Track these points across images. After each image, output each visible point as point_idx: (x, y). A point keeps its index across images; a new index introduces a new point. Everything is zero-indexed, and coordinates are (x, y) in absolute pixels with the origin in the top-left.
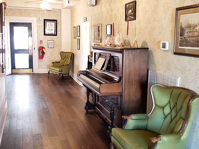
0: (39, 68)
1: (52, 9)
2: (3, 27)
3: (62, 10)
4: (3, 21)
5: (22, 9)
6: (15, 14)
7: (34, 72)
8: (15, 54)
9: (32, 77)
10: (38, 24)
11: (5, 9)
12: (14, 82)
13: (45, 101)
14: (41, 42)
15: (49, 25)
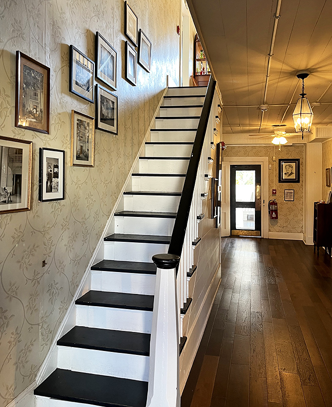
0: (270, 231)
1: (291, 144)
2: (220, 171)
3: (308, 145)
4: (220, 163)
5: (249, 146)
6: (238, 154)
7: (262, 236)
8: (236, 208)
9: (258, 242)
10: (270, 166)
11: (223, 149)
12: (233, 247)
13: (274, 276)
14: (274, 192)
15: (287, 167)
